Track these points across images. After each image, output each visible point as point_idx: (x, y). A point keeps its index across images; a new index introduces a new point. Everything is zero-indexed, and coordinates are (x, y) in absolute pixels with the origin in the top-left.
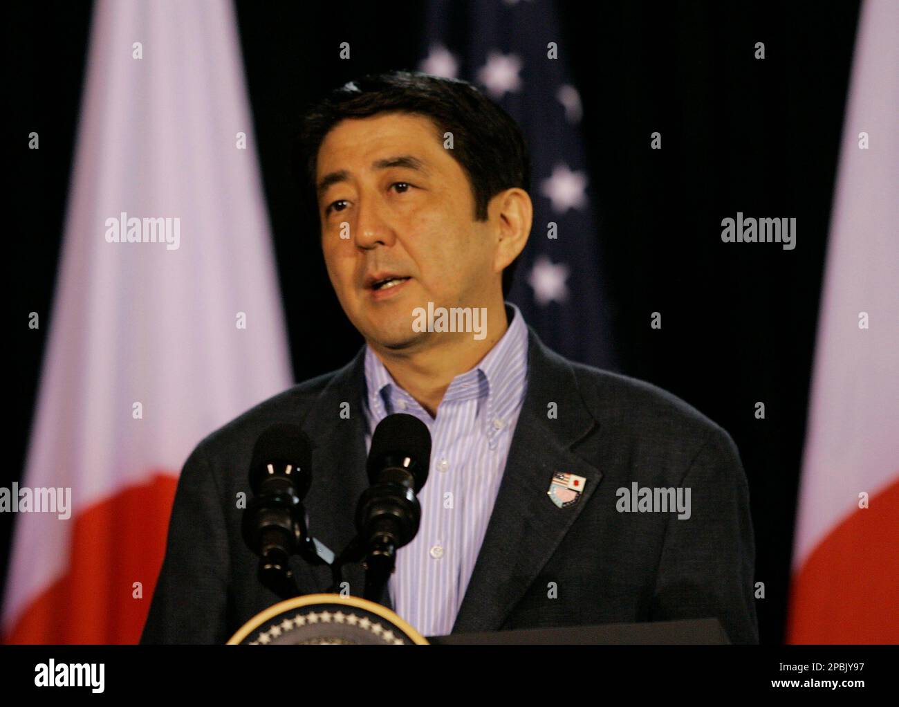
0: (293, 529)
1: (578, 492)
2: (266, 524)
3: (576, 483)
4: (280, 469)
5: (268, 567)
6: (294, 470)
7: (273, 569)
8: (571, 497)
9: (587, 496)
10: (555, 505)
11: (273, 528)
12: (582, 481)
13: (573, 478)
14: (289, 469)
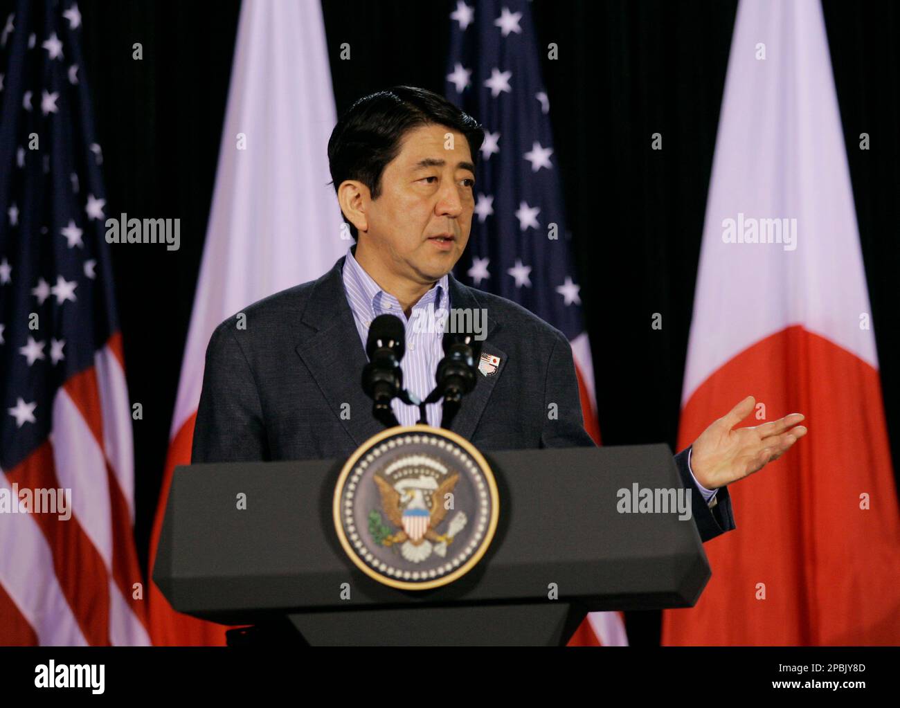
0: (395, 382)
1: (496, 367)
2: (377, 379)
3: (495, 361)
4: (385, 343)
5: (379, 407)
6: (395, 344)
7: (382, 409)
8: (492, 370)
9: (501, 369)
10: (482, 374)
11: (382, 382)
12: (498, 360)
13: (493, 357)
14: (391, 344)
